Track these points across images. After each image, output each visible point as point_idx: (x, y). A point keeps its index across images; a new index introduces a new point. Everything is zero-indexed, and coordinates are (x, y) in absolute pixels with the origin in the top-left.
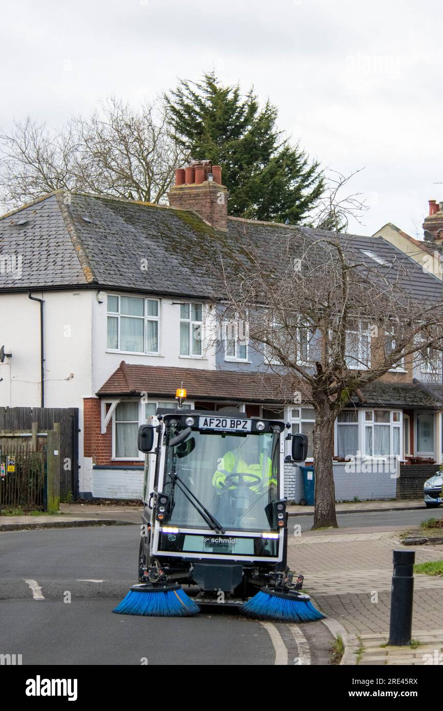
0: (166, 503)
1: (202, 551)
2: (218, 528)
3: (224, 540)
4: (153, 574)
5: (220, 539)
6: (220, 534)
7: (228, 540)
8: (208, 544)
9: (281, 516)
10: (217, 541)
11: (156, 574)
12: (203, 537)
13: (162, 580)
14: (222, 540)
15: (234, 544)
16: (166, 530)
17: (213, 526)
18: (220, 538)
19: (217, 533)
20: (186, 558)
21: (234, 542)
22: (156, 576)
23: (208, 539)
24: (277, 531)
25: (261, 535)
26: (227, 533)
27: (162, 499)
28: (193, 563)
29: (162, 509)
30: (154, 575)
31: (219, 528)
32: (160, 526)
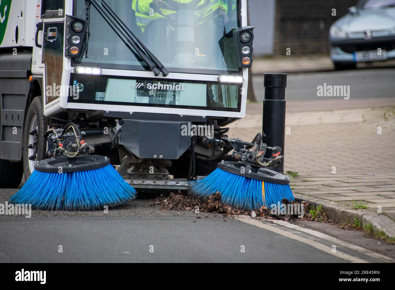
0: (82, 31)
1: (133, 102)
2: (158, 67)
3: (165, 85)
4: (70, 144)
5: (159, 85)
6: (160, 76)
7: (171, 85)
8: (142, 91)
9: (246, 50)
10: (155, 86)
11: (74, 145)
12: (135, 81)
13: (84, 153)
14: (162, 85)
15: (180, 91)
16: (81, 70)
17: (151, 64)
18: (159, 83)
19: (156, 75)
20: (109, 112)
21: (179, 89)
22: (74, 148)
23: (143, 84)
24: (239, 72)
25: (218, 79)
26: (171, 76)
27: (76, 25)
28: (120, 119)
29: (76, 39)
30: (71, 146)
31: (160, 68)
32: (72, 66)
